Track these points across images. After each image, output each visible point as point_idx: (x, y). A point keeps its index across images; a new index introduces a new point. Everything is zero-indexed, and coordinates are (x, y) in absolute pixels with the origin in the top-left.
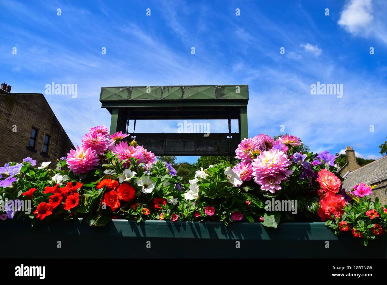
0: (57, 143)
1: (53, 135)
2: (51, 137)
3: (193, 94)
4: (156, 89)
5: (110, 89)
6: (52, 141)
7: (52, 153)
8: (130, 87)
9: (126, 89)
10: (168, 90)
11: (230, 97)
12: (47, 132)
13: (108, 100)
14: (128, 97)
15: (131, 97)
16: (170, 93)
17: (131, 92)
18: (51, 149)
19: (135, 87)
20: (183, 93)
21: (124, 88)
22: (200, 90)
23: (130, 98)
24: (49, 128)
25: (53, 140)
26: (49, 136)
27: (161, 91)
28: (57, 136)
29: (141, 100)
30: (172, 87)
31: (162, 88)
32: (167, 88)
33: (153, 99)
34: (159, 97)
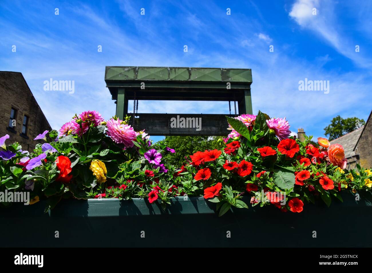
0: (35, 124)
1: (32, 115)
2: (29, 117)
3: (200, 76)
4: (163, 70)
5: (116, 68)
6: (30, 122)
7: (31, 134)
8: (136, 67)
9: (132, 69)
10: (175, 71)
11: (235, 80)
12: (25, 112)
13: (114, 79)
14: (134, 77)
15: (138, 77)
16: (177, 75)
17: (137, 72)
18: (30, 130)
19: (142, 67)
20: (190, 74)
21: (130, 68)
22: (207, 72)
23: (136, 78)
24: (28, 108)
25: (32, 121)
26: (27, 117)
27: (168, 72)
28: (35, 117)
29: (148, 80)
30: (179, 68)
31: (169, 69)
32: (174, 70)
33: (160, 79)
34: (166, 78)
